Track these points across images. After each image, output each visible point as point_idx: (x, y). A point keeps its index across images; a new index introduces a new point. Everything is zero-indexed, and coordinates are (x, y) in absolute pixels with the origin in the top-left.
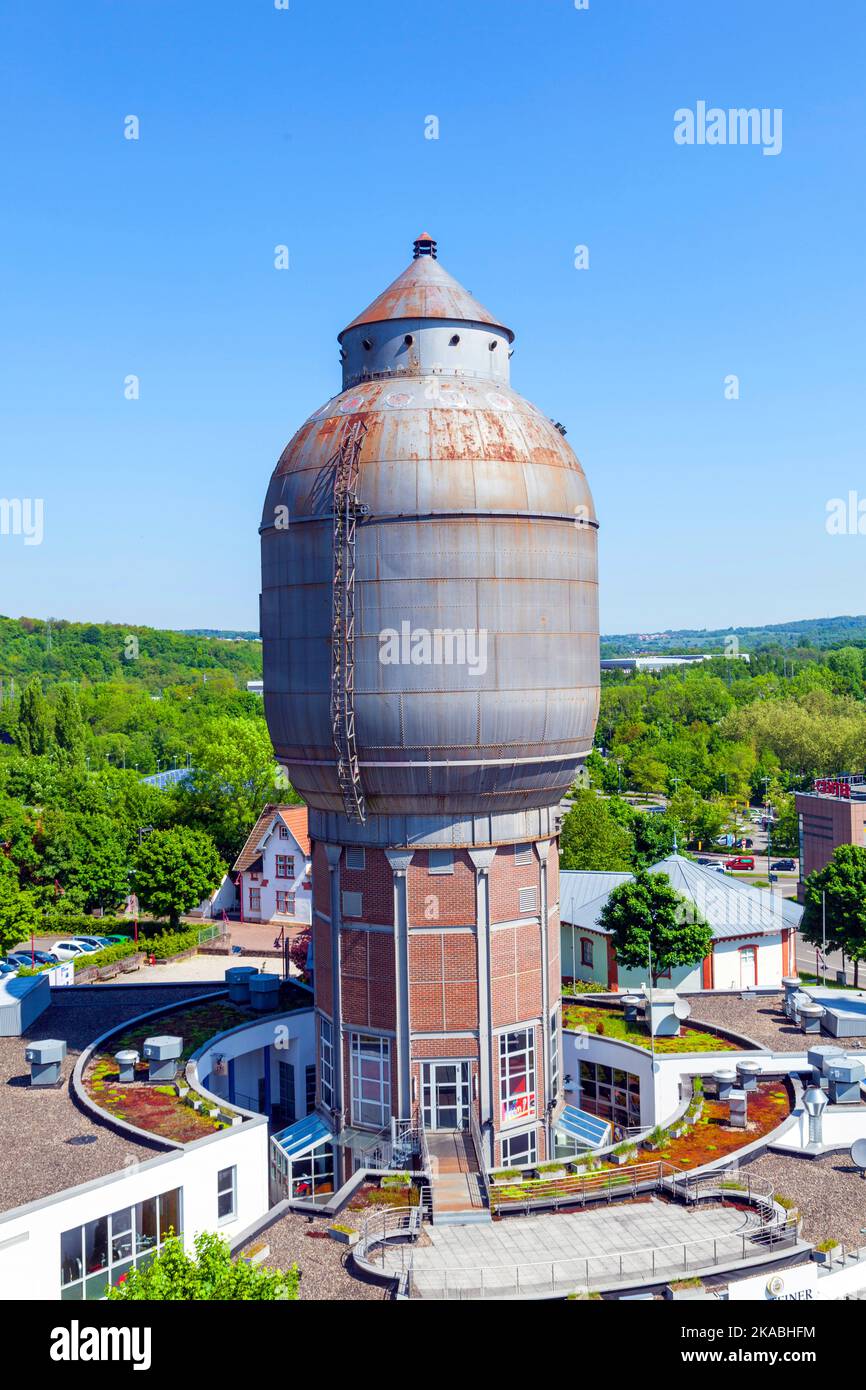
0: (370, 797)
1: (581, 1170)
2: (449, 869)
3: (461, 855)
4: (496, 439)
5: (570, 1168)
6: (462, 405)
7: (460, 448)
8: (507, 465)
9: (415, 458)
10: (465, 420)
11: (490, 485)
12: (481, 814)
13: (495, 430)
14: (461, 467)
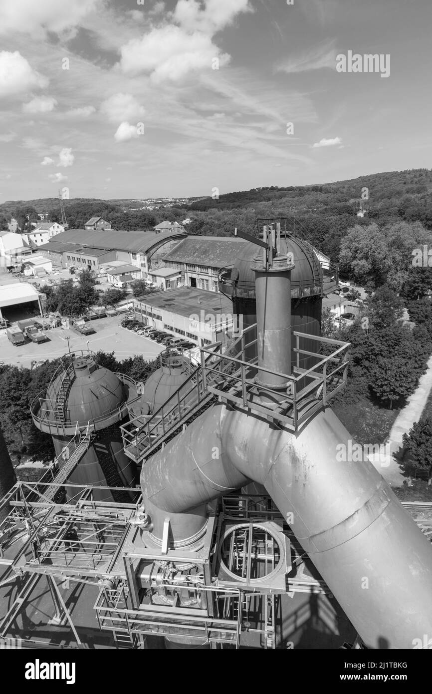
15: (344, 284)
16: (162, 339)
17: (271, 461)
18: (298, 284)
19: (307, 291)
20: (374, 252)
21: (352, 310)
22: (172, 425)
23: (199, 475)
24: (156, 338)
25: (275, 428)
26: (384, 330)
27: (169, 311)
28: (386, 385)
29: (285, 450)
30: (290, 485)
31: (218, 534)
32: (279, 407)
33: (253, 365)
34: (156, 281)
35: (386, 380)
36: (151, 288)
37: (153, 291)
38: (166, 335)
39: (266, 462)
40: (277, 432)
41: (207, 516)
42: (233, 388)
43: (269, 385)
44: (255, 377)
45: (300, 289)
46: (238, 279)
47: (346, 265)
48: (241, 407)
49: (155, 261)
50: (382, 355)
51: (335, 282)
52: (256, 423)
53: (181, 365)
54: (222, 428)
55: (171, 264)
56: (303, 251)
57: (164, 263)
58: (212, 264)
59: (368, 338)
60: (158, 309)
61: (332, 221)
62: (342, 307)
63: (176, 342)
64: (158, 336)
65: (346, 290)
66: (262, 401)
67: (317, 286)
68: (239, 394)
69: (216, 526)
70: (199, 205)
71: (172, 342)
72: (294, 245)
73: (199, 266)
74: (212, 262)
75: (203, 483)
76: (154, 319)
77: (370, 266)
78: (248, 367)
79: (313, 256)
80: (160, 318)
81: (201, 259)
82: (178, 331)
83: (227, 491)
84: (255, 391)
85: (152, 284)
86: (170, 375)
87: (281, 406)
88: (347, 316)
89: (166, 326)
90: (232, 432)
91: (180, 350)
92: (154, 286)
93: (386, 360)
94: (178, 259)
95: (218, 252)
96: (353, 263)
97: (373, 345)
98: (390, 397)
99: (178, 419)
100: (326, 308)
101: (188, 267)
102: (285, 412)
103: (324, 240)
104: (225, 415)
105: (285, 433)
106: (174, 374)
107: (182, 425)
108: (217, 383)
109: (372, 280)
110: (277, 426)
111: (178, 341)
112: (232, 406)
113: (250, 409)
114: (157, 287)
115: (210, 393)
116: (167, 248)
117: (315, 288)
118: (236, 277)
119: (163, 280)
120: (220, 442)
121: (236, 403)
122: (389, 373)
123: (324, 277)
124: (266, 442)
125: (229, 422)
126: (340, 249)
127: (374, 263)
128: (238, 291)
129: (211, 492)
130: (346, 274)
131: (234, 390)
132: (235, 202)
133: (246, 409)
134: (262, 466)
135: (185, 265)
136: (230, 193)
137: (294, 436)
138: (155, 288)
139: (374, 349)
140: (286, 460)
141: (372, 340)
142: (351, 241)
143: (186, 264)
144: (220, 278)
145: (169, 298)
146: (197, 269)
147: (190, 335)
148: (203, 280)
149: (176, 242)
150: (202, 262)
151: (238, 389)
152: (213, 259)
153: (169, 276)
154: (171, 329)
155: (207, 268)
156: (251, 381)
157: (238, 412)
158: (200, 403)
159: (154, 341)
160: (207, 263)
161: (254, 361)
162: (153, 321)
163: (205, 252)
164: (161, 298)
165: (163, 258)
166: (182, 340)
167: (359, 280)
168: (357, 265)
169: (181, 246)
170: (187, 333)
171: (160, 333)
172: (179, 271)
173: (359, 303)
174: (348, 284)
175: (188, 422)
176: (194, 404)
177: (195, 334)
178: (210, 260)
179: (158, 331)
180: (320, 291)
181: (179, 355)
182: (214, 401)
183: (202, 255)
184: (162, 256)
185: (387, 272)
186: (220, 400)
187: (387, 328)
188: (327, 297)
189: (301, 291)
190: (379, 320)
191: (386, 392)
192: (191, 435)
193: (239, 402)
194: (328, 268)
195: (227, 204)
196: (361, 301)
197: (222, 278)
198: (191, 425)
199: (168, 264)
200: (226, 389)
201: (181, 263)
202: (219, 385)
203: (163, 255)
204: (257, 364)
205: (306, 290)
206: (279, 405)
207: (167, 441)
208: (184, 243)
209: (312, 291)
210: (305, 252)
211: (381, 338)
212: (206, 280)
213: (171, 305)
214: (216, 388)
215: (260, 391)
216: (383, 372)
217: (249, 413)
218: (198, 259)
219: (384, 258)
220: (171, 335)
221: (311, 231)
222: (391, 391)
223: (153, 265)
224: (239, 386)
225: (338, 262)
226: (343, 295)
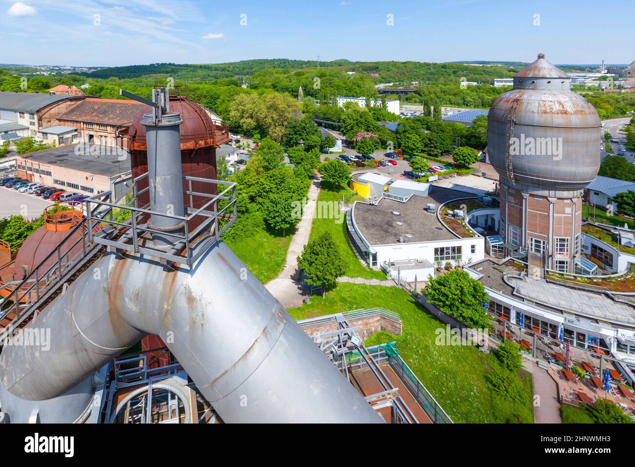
0: (516, 180)
1: (579, 279)
2: (542, 199)
3: (546, 197)
4: (561, 109)
5: (575, 277)
6: (550, 99)
7: (548, 111)
8: (565, 116)
9: (533, 112)
10: (550, 103)
11: (559, 120)
12: (552, 190)
13: (561, 106)
14: (548, 116)
15: (235, 137)
16: (50, 195)
17: (166, 307)
18: (193, 137)
19: (202, 143)
20: (257, 113)
21: (244, 157)
22: (49, 287)
23: (81, 342)
24: (42, 195)
25: (169, 270)
26: (271, 171)
27: (61, 166)
28: (278, 216)
29: (180, 291)
30: (187, 329)
31: (108, 411)
32: (173, 248)
33: (146, 211)
34: (47, 139)
35: (277, 212)
36: (41, 145)
37: (42, 147)
38: (55, 190)
39: (161, 308)
40: (171, 274)
41: (93, 391)
42: (124, 236)
43: (162, 228)
44: (148, 222)
45: (195, 141)
46: (136, 134)
47: (236, 122)
48: (132, 254)
49: (47, 120)
50: (272, 192)
51: (226, 135)
52: (148, 270)
53: (71, 219)
54: (110, 280)
55: (66, 123)
56: (196, 111)
57: (57, 121)
58: (111, 122)
59: (259, 179)
60: (47, 165)
61: (222, 90)
62: (236, 155)
63: (67, 197)
64: (44, 192)
65: (238, 141)
66: (155, 244)
67: (210, 138)
68: (130, 241)
69: (105, 400)
70: (100, 73)
71: (63, 197)
72: (188, 107)
73: (97, 124)
74: (111, 121)
75: (86, 350)
76: (42, 175)
77: (255, 123)
78: (141, 213)
79: (206, 115)
80: (49, 174)
81: (99, 117)
82: (70, 185)
83: (116, 353)
84: (148, 236)
85: (42, 141)
86: (56, 231)
87: (175, 247)
88: (240, 162)
89: (56, 182)
90: (121, 282)
91: (70, 204)
92: (44, 143)
93: (276, 196)
94: (74, 118)
95: (118, 112)
96: (242, 121)
97: (263, 184)
98: (282, 226)
99: (58, 279)
100: (221, 157)
101: (85, 125)
102: (179, 253)
103: (216, 104)
104: (113, 265)
105: (180, 273)
106: (61, 230)
107: (62, 285)
108: (105, 232)
109: (259, 133)
110: (171, 267)
111: (70, 195)
112: (122, 255)
113: (142, 255)
114: (48, 144)
115: (98, 244)
116: (63, 108)
117: (209, 140)
118: (134, 133)
119: (56, 138)
120: (108, 296)
121: (127, 251)
122: (279, 205)
123: (216, 131)
124: (160, 287)
125: (118, 273)
126: (230, 111)
127: (257, 121)
128: (136, 144)
129: (96, 359)
130: (236, 129)
131: (125, 237)
132: (135, 72)
133: (138, 255)
134: (157, 314)
135: (82, 123)
136: (131, 66)
137: (189, 275)
138: (45, 144)
139: (265, 187)
140: (182, 302)
141: (262, 180)
142: (238, 105)
143: (84, 123)
144: (117, 134)
145: (61, 154)
146: (95, 127)
147: (84, 188)
148: (101, 136)
149: (73, 103)
150: (100, 120)
151: (129, 236)
152: (112, 118)
153: (63, 134)
154: (63, 183)
155: (107, 125)
156: (143, 227)
157: (129, 260)
158: (85, 256)
159: (40, 198)
160: (106, 121)
161: (148, 206)
162: (41, 177)
163: (104, 112)
164: (52, 154)
165: (58, 117)
166: (74, 194)
167: (248, 134)
168: (244, 122)
169: (78, 107)
170: (81, 186)
171: (48, 189)
172: (75, 128)
173: (249, 151)
174: (239, 137)
175: (70, 281)
176: (78, 259)
177: (90, 187)
178: (109, 119)
179: (46, 186)
180: (213, 143)
181: (69, 209)
182: (103, 251)
183: (101, 114)
184: (57, 116)
185: (269, 127)
186: (109, 250)
187: (274, 170)
188: (220, 147)
189: (196, 143)
190: (266, 164)
191: (278, 223)
192: (73, 294)
193: (130, 249)
194: (220, 125)
195: (128, 74)
196: (251, 150)
197: (119, 134)
198: (73, 283)
199: (63, 123)
200: (116, 238)
201: (77, 122)
202: (108, 234)
203: (57, 114)
204: (150, 210)
205: (200, 142)
206: (172, 247)
207: (40, 308)
208: (82, 105)
209: (206, 143)
210: (199, 112)
211: (269, 178)
212: (105, 136)
213: (63, 160)
214: (105, 237)
215: (153, 235)
216: (274, 205)
217: (141, 259)
218: (96, 118)
219: (266, 118)
220: (62, 191)
221: (205, 97)
222: (282, 221)
223: (44, 123)
224: (130, 233)
225: (229, 120)
226: (235, 145)
